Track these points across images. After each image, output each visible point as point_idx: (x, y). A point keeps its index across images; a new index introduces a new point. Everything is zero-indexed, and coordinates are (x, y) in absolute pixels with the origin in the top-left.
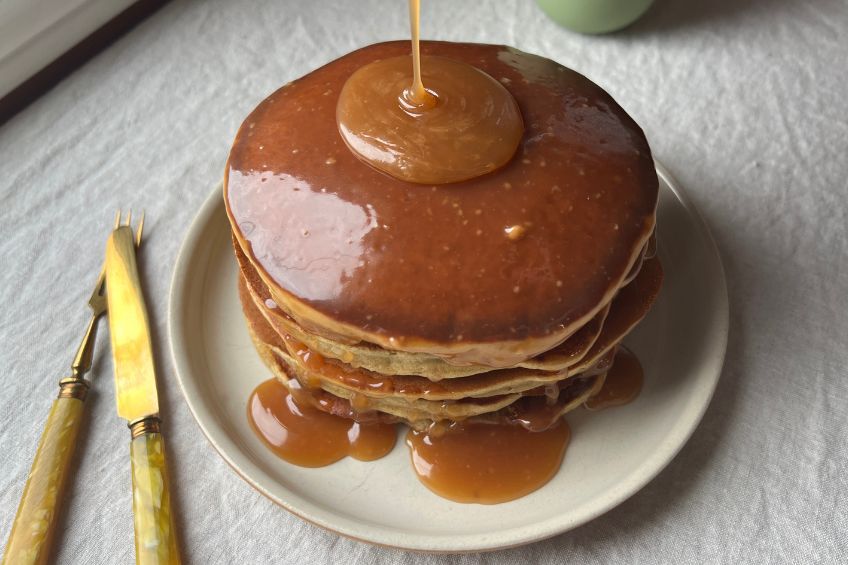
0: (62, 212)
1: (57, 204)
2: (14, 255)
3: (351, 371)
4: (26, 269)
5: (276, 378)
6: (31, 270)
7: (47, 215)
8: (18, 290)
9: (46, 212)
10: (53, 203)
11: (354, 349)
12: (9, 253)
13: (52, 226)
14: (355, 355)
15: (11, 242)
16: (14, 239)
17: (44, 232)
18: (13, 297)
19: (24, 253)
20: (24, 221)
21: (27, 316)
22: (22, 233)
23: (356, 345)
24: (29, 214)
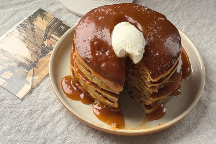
0: (23, 7)
1: (23, 5)
2: (7, 13)
3: (84, 77)
4: (8, 18)
5: (71, 76)
6: (9, 19)
7: (20, 7)
8: (4, 22)
9: (19, 6)
10: (22, 4)
11: (87, 71)
12: (6, 12)
13: (19, 10)
14: (86, 73)
15: (8, 10)
16: (9, 9)
17: (17, 11)
18: (3, 23)
19: (9, 14)
20: (13, 6)
21: (3, 29)
22: (12, 9)
23: (87, 70)
24: (15, 4)
